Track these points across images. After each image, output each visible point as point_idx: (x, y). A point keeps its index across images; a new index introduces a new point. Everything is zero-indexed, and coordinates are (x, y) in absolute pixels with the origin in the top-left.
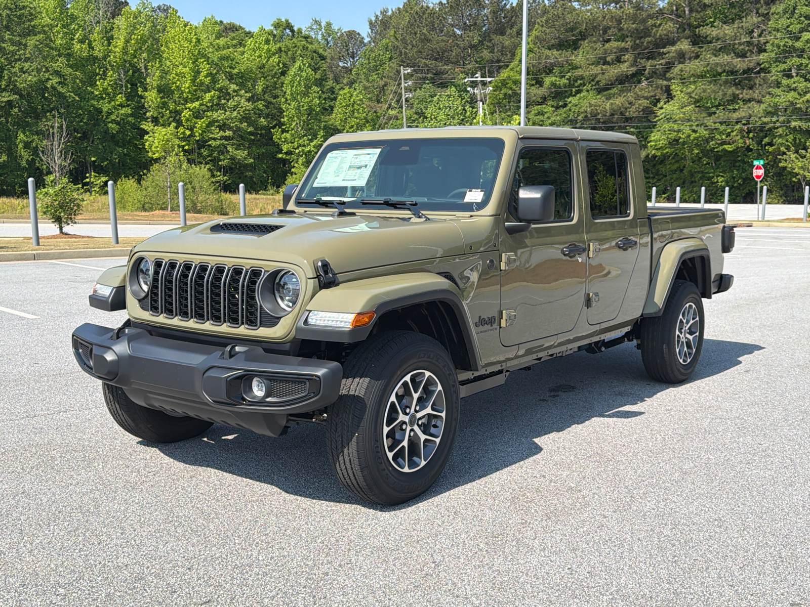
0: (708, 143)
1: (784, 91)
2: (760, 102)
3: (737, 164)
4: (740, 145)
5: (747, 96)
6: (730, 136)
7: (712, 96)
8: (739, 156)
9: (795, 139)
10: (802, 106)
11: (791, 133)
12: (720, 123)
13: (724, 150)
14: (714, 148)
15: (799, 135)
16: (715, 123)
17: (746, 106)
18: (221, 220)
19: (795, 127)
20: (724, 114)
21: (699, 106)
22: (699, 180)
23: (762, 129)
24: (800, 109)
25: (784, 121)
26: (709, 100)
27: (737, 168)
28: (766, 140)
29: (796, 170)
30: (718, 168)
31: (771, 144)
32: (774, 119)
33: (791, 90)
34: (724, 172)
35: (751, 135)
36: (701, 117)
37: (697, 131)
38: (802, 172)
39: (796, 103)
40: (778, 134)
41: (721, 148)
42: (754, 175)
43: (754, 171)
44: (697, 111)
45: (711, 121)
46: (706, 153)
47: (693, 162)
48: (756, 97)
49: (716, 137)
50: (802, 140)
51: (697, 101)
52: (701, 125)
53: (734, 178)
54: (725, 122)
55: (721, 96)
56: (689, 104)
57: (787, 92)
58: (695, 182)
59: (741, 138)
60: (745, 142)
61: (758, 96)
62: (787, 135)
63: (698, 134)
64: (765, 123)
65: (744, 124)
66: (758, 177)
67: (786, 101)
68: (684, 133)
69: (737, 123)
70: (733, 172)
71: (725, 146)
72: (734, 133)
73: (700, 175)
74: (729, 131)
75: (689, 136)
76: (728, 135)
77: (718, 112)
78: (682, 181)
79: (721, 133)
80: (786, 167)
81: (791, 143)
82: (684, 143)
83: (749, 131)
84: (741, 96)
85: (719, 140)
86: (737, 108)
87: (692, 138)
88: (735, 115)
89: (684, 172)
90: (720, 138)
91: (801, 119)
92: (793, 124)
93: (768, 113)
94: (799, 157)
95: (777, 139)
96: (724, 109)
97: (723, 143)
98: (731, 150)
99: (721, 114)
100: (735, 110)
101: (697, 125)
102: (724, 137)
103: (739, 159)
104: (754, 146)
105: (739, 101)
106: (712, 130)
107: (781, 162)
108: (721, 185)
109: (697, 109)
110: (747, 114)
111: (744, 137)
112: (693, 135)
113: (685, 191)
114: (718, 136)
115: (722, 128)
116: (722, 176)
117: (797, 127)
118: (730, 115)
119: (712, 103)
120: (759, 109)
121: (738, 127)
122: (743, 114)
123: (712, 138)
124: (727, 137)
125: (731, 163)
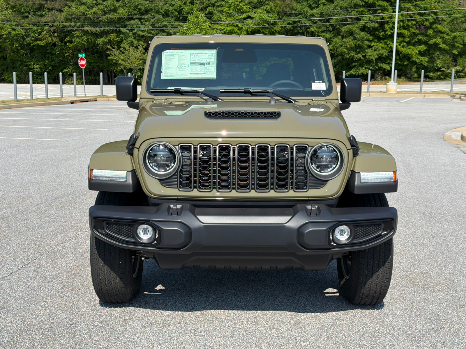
0: (24, 39)
1: (77, 5)
2: (60, 11)
3: (47, 55)
4: (50, 41)
5: (50, 6)
6: (41, 34)
7: (25, 4)
8: (48, 50)
9: (88, 39)
10: (91, 16)
11: (84, 35)
12: (33, 24)
13: (38, 45)
14: (30, 43)
15: (90, 36)
16: (29, 24)
17: (50, 13)
18: (213, 107)
19: (87, 31)
20: (36, 18)
21: (15, 11)
22: (19, 67)
23: (62, 31)
24: (90, 18)
25: (80, 25)
26: (22, 7)
27: (48, 58)
28: (68, 39)
29: (120, 62)
30: (33, 58)
31: (71, 42)
32: (73, 24)
33: (82, 4)
34: (38, 61)
35: (56, 34)
36: (17, 19)
37: (16, 30)
38: (124, 63)
39: (86, 14)
40: (76, 35)
41: (35, 43)
42: (79, 64)
43: (79, 61)
44: (14, 14)
45: (26, 23)
46: (22, 46)
47: (13, 53)
48: (57, 7)
49: (31, 35)
50: (93, 40)
51: (13, 7)
52: (18, 25)
53: (45, 65)
54: (36, 24)
55: (31, 4)
56: (7, 9)
57: (79, 5)
58: (16, 68)
59: (49, 36)
60: (52, 40)
61: (58, 7)
62: (82, 36)
63: (17, 32)
64: (65, 26)
65: (50, 27)
66: (82, 66)
67: (79, 12)
68: (6, 30)
69: (45, 25)
70: (45, 61)
71: (39, 42)
72: (44, 33)
73: (19, 63)
74: (40, 31)
75: (10, 33)
76: (40, 34)
77: (30, 16)
78: (6, 66)
79: (34, 32)
80: (113, 59)
81: (85, 42)
82: (6, 39)
83: (54, 32)
84: (46, 6)
85: (33, 37)
86: (44, 14)
87: (12, 35)
88: (44, 20)
89: (7, 60)
90: (34, 35)
91: (90, 25)
92: (86, 28)
93: (68, 20)
94: (121, 53)
95: (75, 38)
96: (34, 15)
97: (37, 40)
98: (43, 45)
99: (33, 18)
100: (42, 16)
101: (15, 25)
102: (37, 35)
103: (49, 51)
104: (59, 43)
105: (44, 9)
106: (27, 29)
107: (109, 56)
108: (37, 71)
109: (14, 13)
110: (53, 19)
111: (51, 36)
112: (13, 33)
113: (9, 74)
114: (32, 35)
115: (35, 28)
116: (38, 65)
117: (89, 31)
118: (40, 19)
119: (25, 10)
120: (61, 17)
121: (46, 28)
122: (50, 19)
123: (27, 36)
124: (39, 35)
125: (42, 55)
